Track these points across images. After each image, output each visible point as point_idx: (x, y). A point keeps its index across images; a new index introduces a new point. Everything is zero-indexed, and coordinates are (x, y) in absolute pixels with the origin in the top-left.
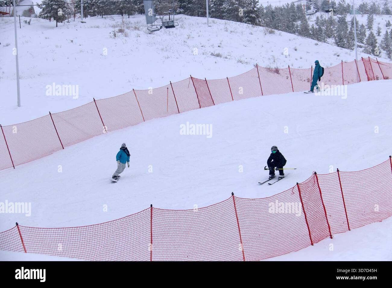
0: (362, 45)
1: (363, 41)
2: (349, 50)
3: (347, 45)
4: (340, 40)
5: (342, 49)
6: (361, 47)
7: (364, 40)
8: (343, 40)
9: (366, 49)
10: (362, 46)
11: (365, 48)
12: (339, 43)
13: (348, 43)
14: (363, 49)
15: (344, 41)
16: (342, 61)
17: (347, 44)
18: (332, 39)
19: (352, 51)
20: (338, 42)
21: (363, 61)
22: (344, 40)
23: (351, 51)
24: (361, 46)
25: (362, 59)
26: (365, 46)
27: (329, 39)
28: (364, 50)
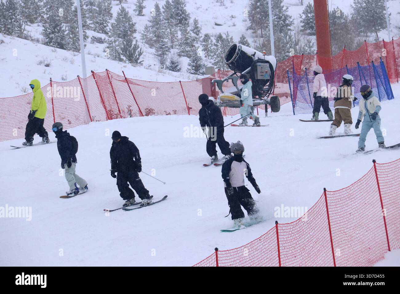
0: (103, 36)
1: (105, 27)
2: (71, 52)
3: (70, 38)
4: (54, 29)
5: (55, 51)
6: (100, 41)
7: (107, 26)
8: (61, 28)
9: (111, 45)
10: (103, 38)
11: (110, 43)
12: (51, 36)
13: (72, 34)
14: (106, 45)
15: (64, 31)
16: (51, 81)
17: (71, 36)
18: (38, 26)
19: (76, 53)
20: (50, 34)
21: (94, 78)
22: (64, 28)
23: (75, 56)
24: (101, 39)
25: (93, 75)
26: (110, 39)
27: (32, 25)
28: (108, 47)
